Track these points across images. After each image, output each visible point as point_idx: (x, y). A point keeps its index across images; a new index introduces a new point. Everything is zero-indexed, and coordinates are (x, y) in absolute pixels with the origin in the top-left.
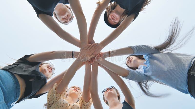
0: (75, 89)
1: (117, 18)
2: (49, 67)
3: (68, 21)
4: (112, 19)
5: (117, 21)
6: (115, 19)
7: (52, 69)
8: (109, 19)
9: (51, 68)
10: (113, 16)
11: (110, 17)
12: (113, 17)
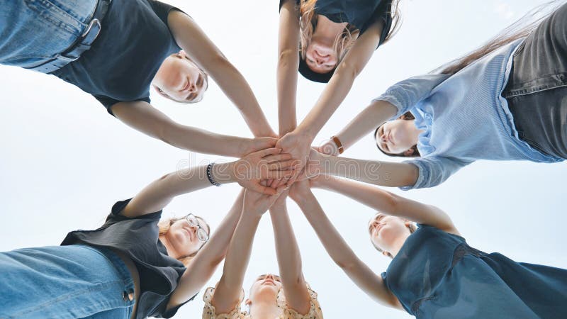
0: (268, 279)
1: (328, 56)
2: (188, 226)
3: (196, 90)
4: (318, 61)
5: (333, 63)
6: (326, 59)
7: (195, 231)
8: (309, 63)
9: (193, 228)
10: (316, 52)
11: (309, 57)
12: (317, 56)
